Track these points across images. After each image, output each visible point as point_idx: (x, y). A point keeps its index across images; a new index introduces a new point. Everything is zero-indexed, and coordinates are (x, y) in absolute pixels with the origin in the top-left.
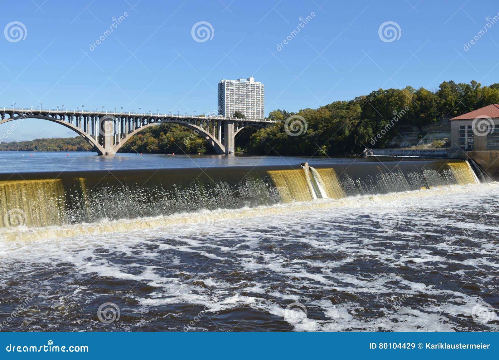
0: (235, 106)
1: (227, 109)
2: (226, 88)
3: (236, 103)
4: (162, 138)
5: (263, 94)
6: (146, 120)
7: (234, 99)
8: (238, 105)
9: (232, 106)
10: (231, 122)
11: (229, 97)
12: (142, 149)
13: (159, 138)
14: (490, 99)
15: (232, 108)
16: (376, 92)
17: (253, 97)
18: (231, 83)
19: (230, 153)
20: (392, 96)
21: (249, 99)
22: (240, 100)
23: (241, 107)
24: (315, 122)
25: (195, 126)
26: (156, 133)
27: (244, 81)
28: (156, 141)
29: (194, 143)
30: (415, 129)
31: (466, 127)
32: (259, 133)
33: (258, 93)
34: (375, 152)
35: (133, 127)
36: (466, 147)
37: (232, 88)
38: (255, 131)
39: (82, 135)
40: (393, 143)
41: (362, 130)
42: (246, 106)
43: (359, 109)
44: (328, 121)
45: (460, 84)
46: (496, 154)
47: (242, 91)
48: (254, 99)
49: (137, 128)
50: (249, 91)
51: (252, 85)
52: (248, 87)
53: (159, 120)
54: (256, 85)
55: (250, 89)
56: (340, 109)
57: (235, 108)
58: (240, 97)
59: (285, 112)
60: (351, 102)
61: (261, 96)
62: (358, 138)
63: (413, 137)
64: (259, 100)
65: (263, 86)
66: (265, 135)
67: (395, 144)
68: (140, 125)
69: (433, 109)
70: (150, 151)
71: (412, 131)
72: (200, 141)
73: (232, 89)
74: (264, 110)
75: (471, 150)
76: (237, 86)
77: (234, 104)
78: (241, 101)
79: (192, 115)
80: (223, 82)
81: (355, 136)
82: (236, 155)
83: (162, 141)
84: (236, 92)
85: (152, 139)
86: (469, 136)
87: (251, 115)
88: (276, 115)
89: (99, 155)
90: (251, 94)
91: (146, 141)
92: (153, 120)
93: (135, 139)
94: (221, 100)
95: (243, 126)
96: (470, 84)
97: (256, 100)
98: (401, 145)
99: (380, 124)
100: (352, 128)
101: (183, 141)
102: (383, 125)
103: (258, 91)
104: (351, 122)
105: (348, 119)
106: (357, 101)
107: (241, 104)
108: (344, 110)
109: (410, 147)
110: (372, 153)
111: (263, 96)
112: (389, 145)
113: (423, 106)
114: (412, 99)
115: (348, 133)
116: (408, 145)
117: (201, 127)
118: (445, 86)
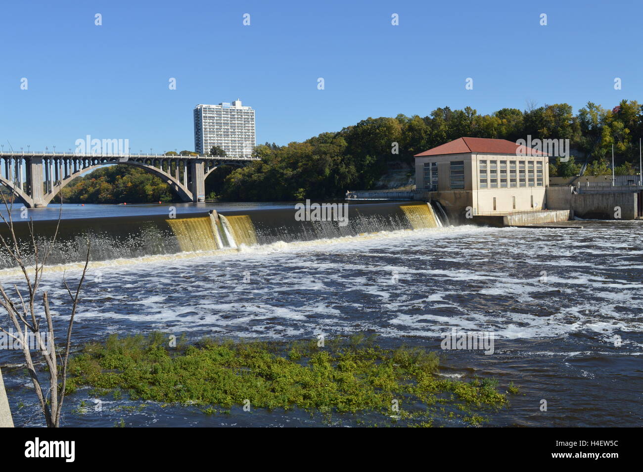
0: (216, 138)
1: (205, 143)
2: (203, 115)
3: (217, 135)
4: (117, 183)
6: (87, 161)
7: (215, 130)
8: (221, 137)
9: (213, 138)
10: (200, 161)
11: (208, 127)
12: (94, 199)
13: (114, 183)
14: (487, 128)
15: (212, 141)
16: (365, 121)
17: (239, 126)
18: (209, 109)
19: (199, 200)
20: (378, 128)
21: (234, 130)
22: (223, 130)
23: (224, 140)
24: (295, 159)
25: (152, 167)
26: (111, 176)
27: (227, 105)
28: (110, 187)
29: (158, 188)
30: (405, 165)
31: (431, 165)
32: (234, 174)
33: (247, 120)
34: (358, 194)
35: (70, 171)
36: (431, 187)
37: (211, 115)
38: (230, 172)
39: (2, 182)
40: (381, 183)
41: (343, 169)
42: (230, 139)
43: (344, 143)
44: (308, 157)
45: (456, 111)
46: (460, 194)
47: (225, 119)
48: (242, 129)
49: (76, 171)
50: (235, 118)
51: (239, 111)
52: (233, 113)
53: (105, 161)
54: (243, 111)
55: (236, 116)
56: (326, 142)
57: (216, 141)
58: (223, 127)
59: (274, 146)
60: (339, 133)
61: (251, 125)
62: (339, 178)
63: (402, 175)
64: (248, 130)
65: (252, 111)
66: (240, 177)
67: (383, 185)
68: (80, 168)
69: (423, 142)
70: (103, 200)
71: (401, 168)
72: (164, 186)
73: (212, 117)
74: (255, 142)
75: (435, 191)
76: (219, 112)
77: (215, 136)
78: (224, 132)
79: (158, 153)
80: (199, 108)
81: (336, 176)
83: (118, 187)
84: (217, 120)
85: (105, 185)
86: (433, 174)
87: (238, 150)
88: (261, 151)
89: (26, 207)
90: (237, 122)
91: (98, 188)
92: (96, 162)
93: (86, 185)
94: (198, 131)
95: (216, 166)
96: (464, 112)
97: (244, 131)
98: (389, 186)
99: (365, 161)
100: (333, 166)
101: (143, 187)
102: (368, 162)
103: (247, 118)
104: (333, 159)
105: (328, 155)
106: (345, 133)
107: (224, 135)
108: (329, 145)
109: (398, 188)
110: (355, 196)
111: (253, 124)
112: (376, 186)
113: (413, 138)
114: (402, 130)
115: (329, 172)
116: (397, 185)
117: (160, 168)
118: (437, 114)
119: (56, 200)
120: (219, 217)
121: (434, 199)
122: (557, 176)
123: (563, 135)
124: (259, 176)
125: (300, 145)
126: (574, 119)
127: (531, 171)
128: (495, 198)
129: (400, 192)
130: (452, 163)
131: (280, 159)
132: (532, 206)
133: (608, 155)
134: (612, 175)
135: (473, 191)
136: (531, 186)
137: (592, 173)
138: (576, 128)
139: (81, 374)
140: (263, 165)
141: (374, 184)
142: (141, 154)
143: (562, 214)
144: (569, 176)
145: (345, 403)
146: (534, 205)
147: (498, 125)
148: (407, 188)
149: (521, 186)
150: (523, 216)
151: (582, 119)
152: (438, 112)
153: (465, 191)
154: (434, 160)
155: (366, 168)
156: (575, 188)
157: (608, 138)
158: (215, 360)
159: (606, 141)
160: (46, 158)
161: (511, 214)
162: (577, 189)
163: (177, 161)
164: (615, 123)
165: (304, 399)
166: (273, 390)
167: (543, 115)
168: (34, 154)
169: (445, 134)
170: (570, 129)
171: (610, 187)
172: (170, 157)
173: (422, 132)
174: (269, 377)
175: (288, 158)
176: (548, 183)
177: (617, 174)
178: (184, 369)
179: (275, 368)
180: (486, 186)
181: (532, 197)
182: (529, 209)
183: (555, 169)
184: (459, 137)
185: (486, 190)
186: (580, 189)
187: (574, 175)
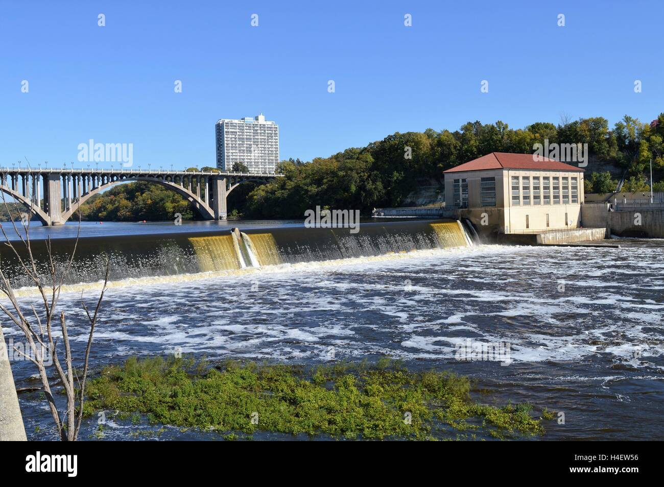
0: (239, 154)
1: (227, 159)
2: (225, 130)
3: (240, 151)
4: (137, 200)
5: (276, 138)
6: (106, 178)
7: (237, 145)
8: (243, 153)
9: (235, 154)
10: (222, 177)
11: (230, 142)
12: (113, 216)
13: (133, 201)
14: (519, 143)
15: (234, 157)
16: (392, 136)
17: (263, 141)
18: (231, 123)
19: (221, 218)
20: (408, 141)
21: (257, 145)
22: (246, 146)
23: (247, 156)
24: (320, 176)
25: (173, 184)
26: (131, 193)
27: (250, 120)
28: (130, 204)
29: (178, 206)
30: (433, 182)
31: (461, 181)
32: (257, 191)
33: (270, 136)
34: (386, 212)
35: (89, 188)
36: (461, 204)
37: (234, 130)
38: (253, 189)
39: (19, 199)
40: (409, 200)
41: (370, 186)
42: (253, 155)
43: (370, 159)
44: (334, 174)
45: (486, 125)
46: (491, 211)
47: (248, 134)
48: (264, 145)
49: (94, 188)
50: (257, 133)
51: (262, 126)
52: (256, 128)
53: (124, 178)
54: (267, 126)
55: (259, 131)
56: (352, 158)
57: (239, 157)
58: (246, 143)
59: (299, 162)
60: (365, 149)
61: (274, 141)
62: (365, 195)
63: (431, 192)
64: (272, 145)
65: (276, 126)
66: (263, 193)
67: (411, 202)
68: (98, 185)
69: (453, 158)
70: (122, 217)
71: (430, 184)
72: (185, 203)
73: (234, 132)
74: (278, 158)
75: (466, 208)
76: (241, 127)
77: (237, 151)
78: (247, 148)
79: (179, 170)
80: (221, 123)
81: (362, 192)
82: (228, 220)
83: (137, 204)
84: (239, 135)
85: (125, 202)
86: (464, 190)
87: (261, 166)
88: (285, 167)
89: (44, 225)
90: (260, 137)
91: (117, 205)
93: (105, 203)
94: (220, 146)
95: (238, 182)
96: (496, 126)
97: (267, 146)
98: (417, 203)
99: (392, 178)
100: (360, 182)
101: (164, 204)
102: (395, 178)
103: (270, 133)
104: (359, 175)
105: (354, 171)
106: (371, 148)
107: (247, 151)
108: (354, 161)
109: (426, 205)
110: (382, 214)
111: (277, 139)
112: (404, 203)
113: (442, 154)
114: (431, 145)
115: (355, 189)
116: (426, 203)
117: (180, 185)
118: (466, 128)
119: (74, 218)
120: (241, 235)
121: (464, 217)
122: (593, 193)
123: (599, 150)
124: (283, 193)
125: (325, 161)
126: (610, 133)
127: (565, 188)
128: (527, 216)
129: (429, 210)
130: (483, 179)
131: (305, 175)
132: (567, 224)
133: (646, 170)
134: (650, 191)
135: (505, 208)
136: (566, 203)
137: (629, 190)
138: (612, 142)
139: (99, 397)
140: (287, 181)
141: (402, 202)
142: (161, 171)
143: (597, 232)
144: (605, 192)
145: (372, 428)
146: (569, 223)
147: (531, 139)
148: (436, 205)
149: (555, 203)
150: (557, 234)
151: (618, 133)
152: (468, 127)
153: (496, 209)
154: (464, 176)
155: (393, 185)
156: (611, 205)
157: (646, 153)
158: (236, 383)
159: (643, 156)
160: (64, 175)
161: (545, 232)
162: (613, 207)
163: (199, 178)
164: (653, 137)
165: (329, 424)
166: (297, 415)
167: (578, 129)
168: (52, 171)
169: (475, 150)
170: (605, 144)
171: (649, 204)
172: (191, 173)
173: (452, 146)
174: (293, 402)
175: (313, 174)
176: (583, 200)
177: (655, 190)
178: (205, 392)
179: (299, 393)
180: (519, 204)
181: (566, 214)
182: (563, 226)
183: (590, 186)
184: (490, 153)
185: (518, 207)
186: (617, 206)
187: (610, 191)
